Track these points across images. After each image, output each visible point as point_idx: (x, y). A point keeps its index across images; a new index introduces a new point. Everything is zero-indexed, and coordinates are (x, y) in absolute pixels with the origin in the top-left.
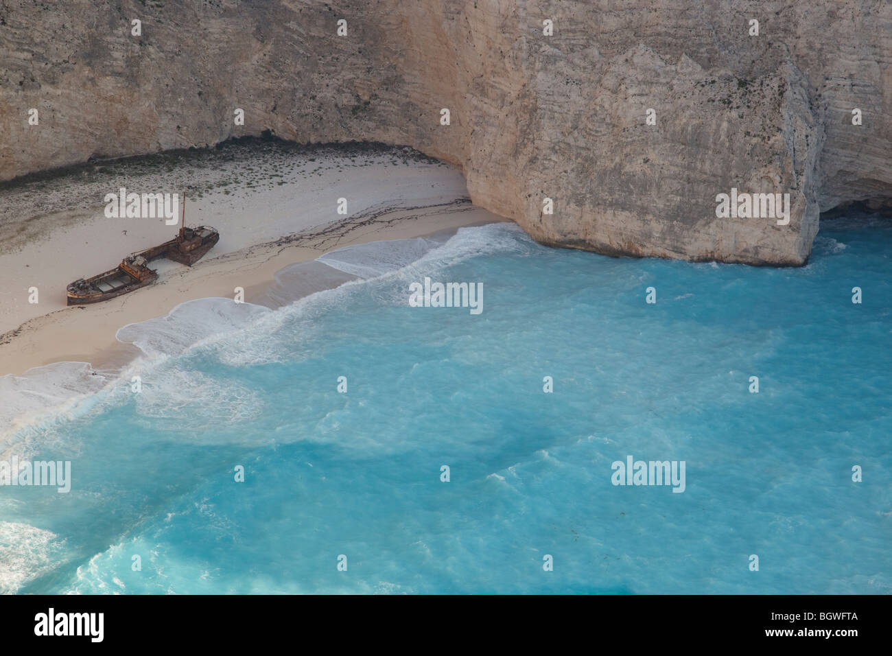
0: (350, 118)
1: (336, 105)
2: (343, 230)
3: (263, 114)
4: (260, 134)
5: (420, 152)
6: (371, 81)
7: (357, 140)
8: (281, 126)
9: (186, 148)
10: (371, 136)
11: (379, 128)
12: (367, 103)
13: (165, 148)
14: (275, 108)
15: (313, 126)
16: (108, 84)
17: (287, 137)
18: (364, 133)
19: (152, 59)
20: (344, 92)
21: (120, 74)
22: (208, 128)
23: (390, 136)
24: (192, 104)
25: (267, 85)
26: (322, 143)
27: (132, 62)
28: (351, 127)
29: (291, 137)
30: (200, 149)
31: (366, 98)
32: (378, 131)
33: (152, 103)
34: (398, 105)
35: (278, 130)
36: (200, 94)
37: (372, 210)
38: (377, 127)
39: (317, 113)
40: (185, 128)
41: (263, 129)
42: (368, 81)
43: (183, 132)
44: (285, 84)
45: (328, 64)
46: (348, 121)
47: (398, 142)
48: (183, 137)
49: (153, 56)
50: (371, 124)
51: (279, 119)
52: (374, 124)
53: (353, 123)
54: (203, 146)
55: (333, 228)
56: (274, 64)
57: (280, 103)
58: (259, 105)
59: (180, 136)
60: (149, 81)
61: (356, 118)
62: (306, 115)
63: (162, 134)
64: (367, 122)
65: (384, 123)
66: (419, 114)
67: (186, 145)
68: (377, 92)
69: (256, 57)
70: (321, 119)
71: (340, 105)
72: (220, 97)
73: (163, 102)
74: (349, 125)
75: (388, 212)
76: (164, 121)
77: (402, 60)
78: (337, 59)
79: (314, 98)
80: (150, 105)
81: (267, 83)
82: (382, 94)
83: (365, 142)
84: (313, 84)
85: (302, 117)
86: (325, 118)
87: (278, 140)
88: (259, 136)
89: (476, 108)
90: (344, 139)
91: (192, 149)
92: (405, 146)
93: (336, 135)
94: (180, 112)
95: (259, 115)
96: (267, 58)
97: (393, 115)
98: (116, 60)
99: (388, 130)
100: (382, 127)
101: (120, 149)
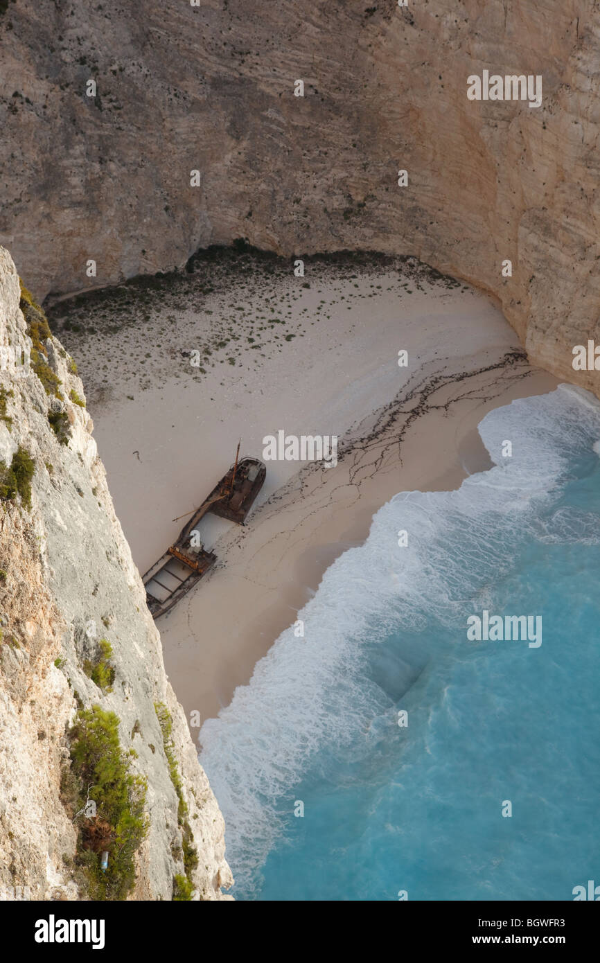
0: (342, 224)
1: (325, 210)
2: (397, 428)
3: (237, 221)
4: (231, 241)
5: (431, 267)
6: (368, 181)
7: (350, 249)
8: (257, 235)
9: (152, 274)
10: (368, 245)
11: (378, 236)
12: (361, 205)
13: (127, 276)
14: (250, 214)
15: (299, 236)
16: (67, 218)
17: (264, 247)
18: (358, 242)
19: (114, 178)
20: (335, 194)
21: (79, 204)
22: (177, 248)
23: (391, 245)
24: (159, 223)
25: (241, 188)
26: (309, 254)
27: (92, 185)
28: (343, 235)
29: (271, 248)
30: (169, 273)
31: (360, 198)
32: (376, 240)
33: (114, 230)
34: (402, 209)
35: (254, 238)
36: (167, 209)
37: (415, 383)
38: (376, 235)
39: (302, 219)
40: (152, 252)
41: (235, 237)
42: (365, 180)
43: (149, 257)
44: (263, 186)
45: (314, 160)
46: (339, 227)
47: (399, 252)
48: (149, 262)
49: (115, 174)
50: (368, 232)
51: (257, 227)
52: (372, 231)
53: (346, 231)
54: (172, 269)
55: (383, 424)
56: (251, 163)
57: (257, 209)
58: (231, 212)
59: (145, 261)
60: (111, 206)
61: (349, 224)
62: (289, 223)
63: (125, 263)
64: (363, 229)
65: (383, 230)
66: (429, 222)
67: (152, 270)
68: (374, 192)
69: (229, 156)
70: (308, 227)
71: (329, 210)
72: (188, 207)
73: (127, 226)
74: (341, 233)
75: (437, 386)
76: (129, 246)
77: (408, 156)
78: (326, 153)
79: (298, 201)
80: (112, 232)
81: (241, 186)
82: (380, 193)
83: (360, 252)
84: (295, 183)
85: (285, 225)
86: (312, 226)
87: (254, 250)
88: (230, 244)
89: (536, 249)
90: (335, 248)
91: (159, 275)
92: (408, 257)
93: (325, 245)
94: (145, 234)
95: (231, 223)
96: (242, 157)
97: (395, 222)
98: (74, 187)
99: (388, 238)
100: (381, 234)
101: (77, 284)
